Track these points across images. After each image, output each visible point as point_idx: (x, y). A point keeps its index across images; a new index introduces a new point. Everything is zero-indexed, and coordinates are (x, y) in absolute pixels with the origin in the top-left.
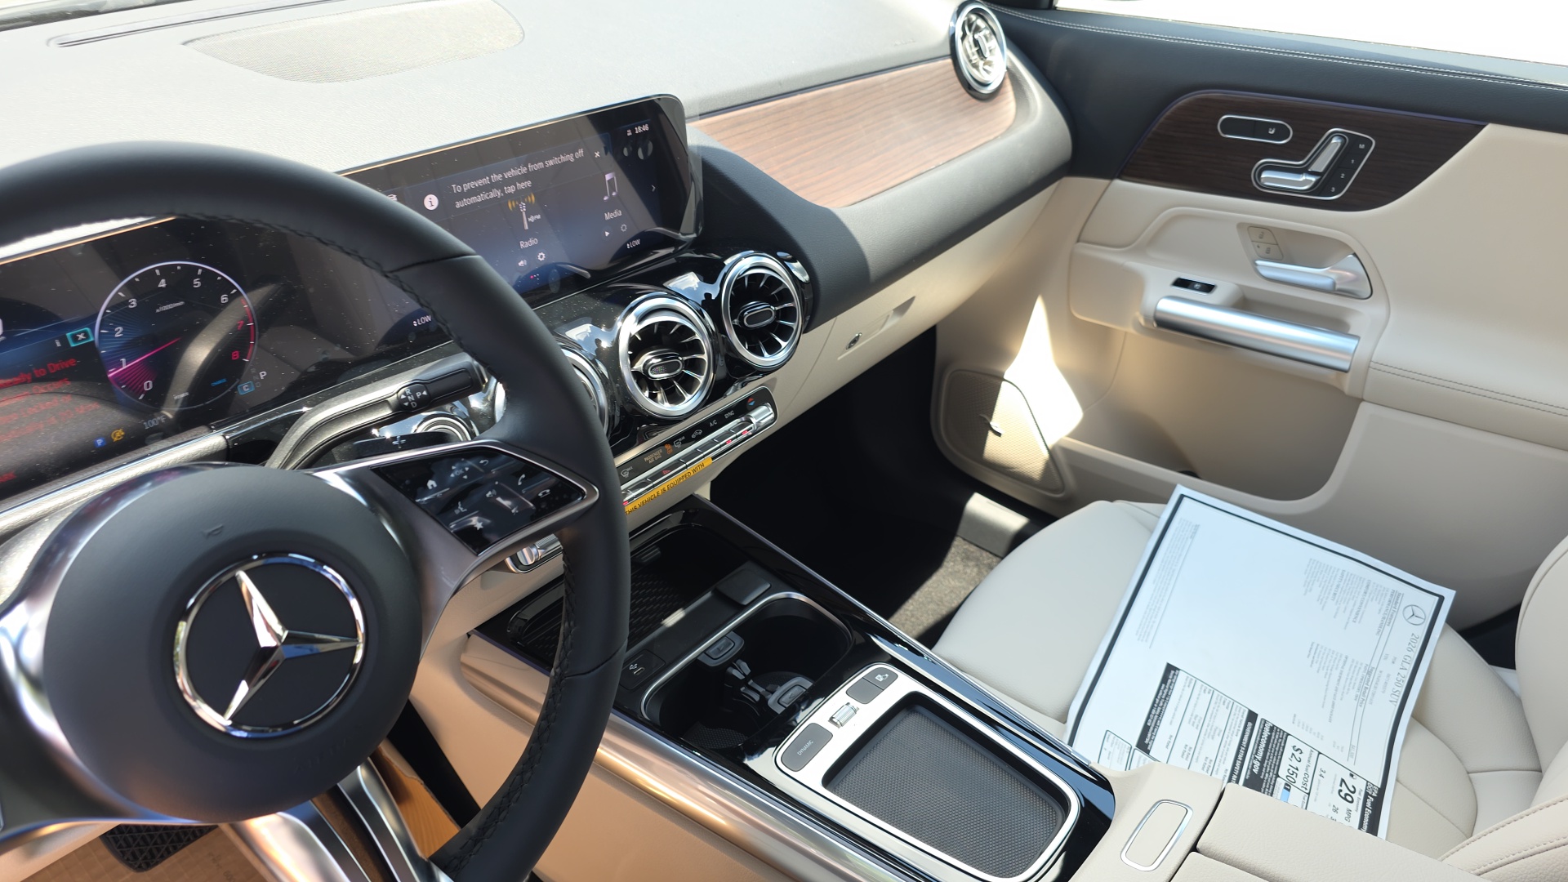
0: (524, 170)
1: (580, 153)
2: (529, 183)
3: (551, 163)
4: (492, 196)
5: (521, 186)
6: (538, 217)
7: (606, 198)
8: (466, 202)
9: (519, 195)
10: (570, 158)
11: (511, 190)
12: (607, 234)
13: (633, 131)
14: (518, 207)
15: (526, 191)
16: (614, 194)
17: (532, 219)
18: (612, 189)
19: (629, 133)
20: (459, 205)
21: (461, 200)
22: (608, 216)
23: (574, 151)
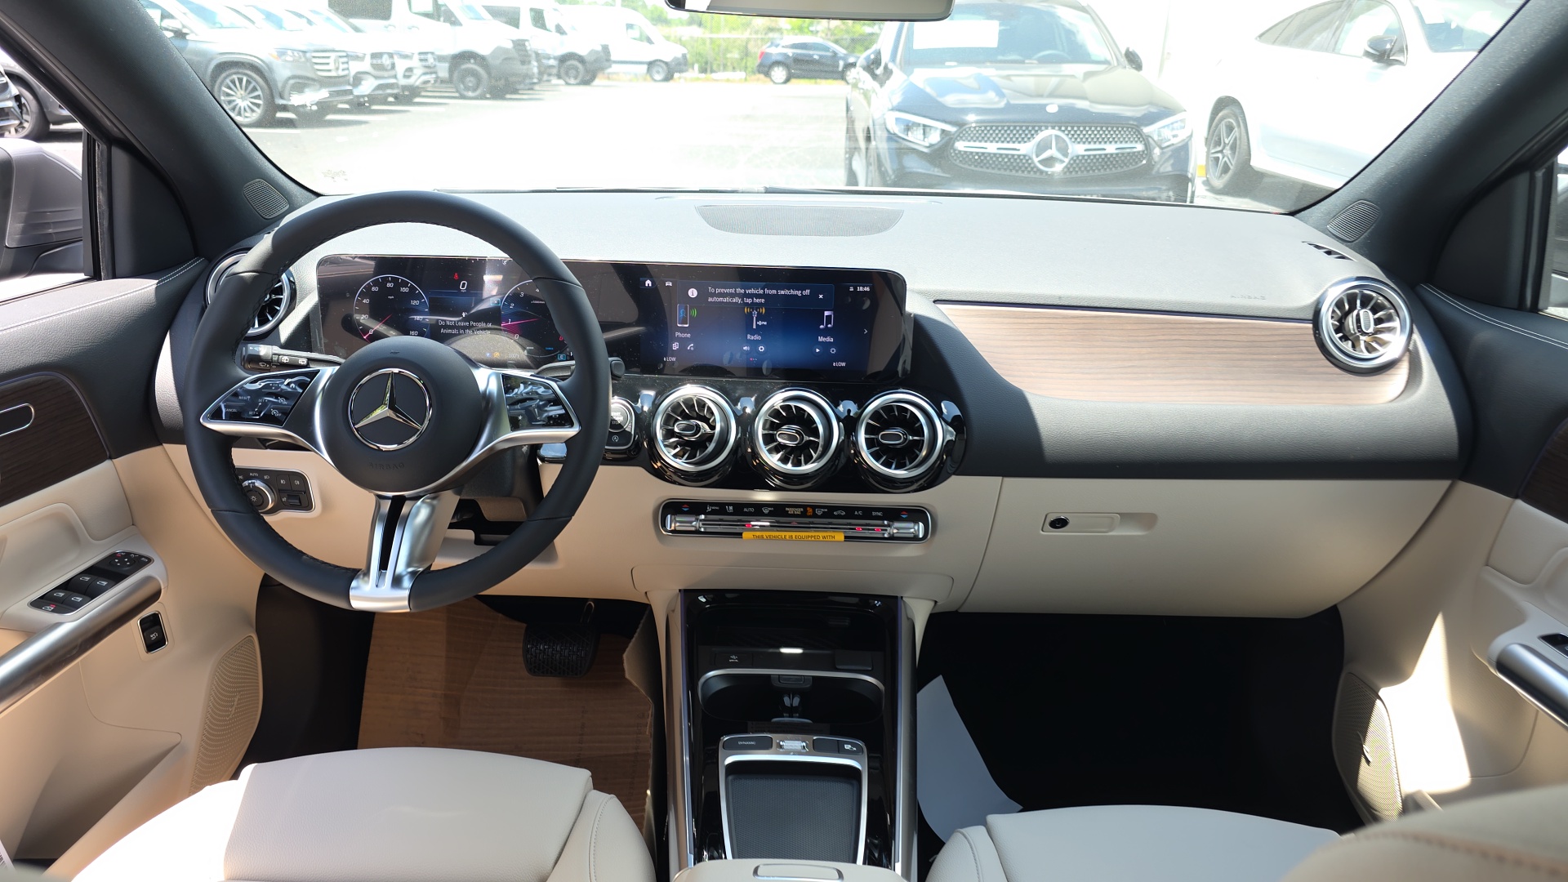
0: (761, 292)
1: (807, 292)
2: (763, 301)
3: (783, 292)
4: (734, 301)
5: (758, 301)
6: (765, 323)
7: (822, 327)
8: (715, 299)
9: (753, 306)
10: (799, 293)
11: (749, 301)
12: (818, 350)
13: (855, 288)
14: (751, 313)
15: (760, 304)
16: (829, 326)
17: (760, 323)
18: (829, 322)
19: (852, 289)
20: (710, 299)
21: (712, 297)
22: (821, 339)
23: (803, 290)
